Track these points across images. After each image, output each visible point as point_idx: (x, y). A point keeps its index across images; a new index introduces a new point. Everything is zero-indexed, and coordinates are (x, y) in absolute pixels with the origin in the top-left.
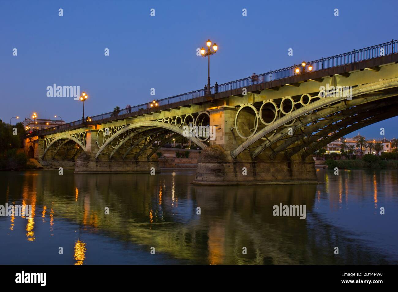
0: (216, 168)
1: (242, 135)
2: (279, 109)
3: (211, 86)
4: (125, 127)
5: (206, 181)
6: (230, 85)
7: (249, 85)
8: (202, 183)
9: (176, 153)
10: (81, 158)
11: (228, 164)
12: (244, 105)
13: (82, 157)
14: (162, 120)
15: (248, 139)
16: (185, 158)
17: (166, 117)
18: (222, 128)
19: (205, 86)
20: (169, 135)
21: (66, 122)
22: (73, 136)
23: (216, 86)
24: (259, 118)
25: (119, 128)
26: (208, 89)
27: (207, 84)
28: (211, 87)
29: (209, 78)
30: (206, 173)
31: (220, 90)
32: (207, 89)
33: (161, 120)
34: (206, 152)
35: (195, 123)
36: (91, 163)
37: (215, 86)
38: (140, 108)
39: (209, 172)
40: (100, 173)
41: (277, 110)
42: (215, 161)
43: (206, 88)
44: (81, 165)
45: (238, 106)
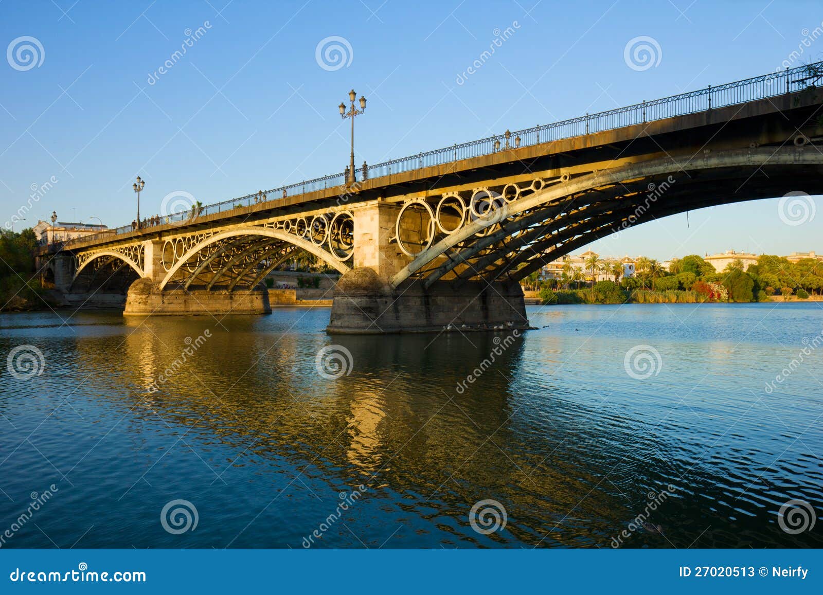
0: (365, 306)
1: (407, 251)
2: (468, 208)
3: (356, 168)
4: (210, 236)
5: (348, 327)
6: (388, 167)
7: (419, 167)
8: (342, 330)
9: (298, 279)
10: (136, 290)
11: (384, 299)
12: (411, 200)
13: (137, 287)
14: (274, 225)
15: (417, 257)
16: (312, 288)
17: (280, 220)
18: (373, 238)
19: (346, 168)
20: (286, 250)
21: (110, 227)
22: (121, 252)
23: (365, 167)
24: (436, 223)
25: (200, 239)
26: (351, 173)
27: (349, 164)
28: (356, 170)
29: (353, 154)
30: (347, 315)
31: (371, 174)
32: (349, 173)
33: (271, 226)
34: (348, 279)
35: (328, 230)
36: (154, 297)
37: (363, 168)
38: (237, 204)
39: (353, 313)
40: (168, 314)
41: (465, 209)
42: (363, 295)
43: (347, 171)
44: (135, 301)
45: (402, 202)
